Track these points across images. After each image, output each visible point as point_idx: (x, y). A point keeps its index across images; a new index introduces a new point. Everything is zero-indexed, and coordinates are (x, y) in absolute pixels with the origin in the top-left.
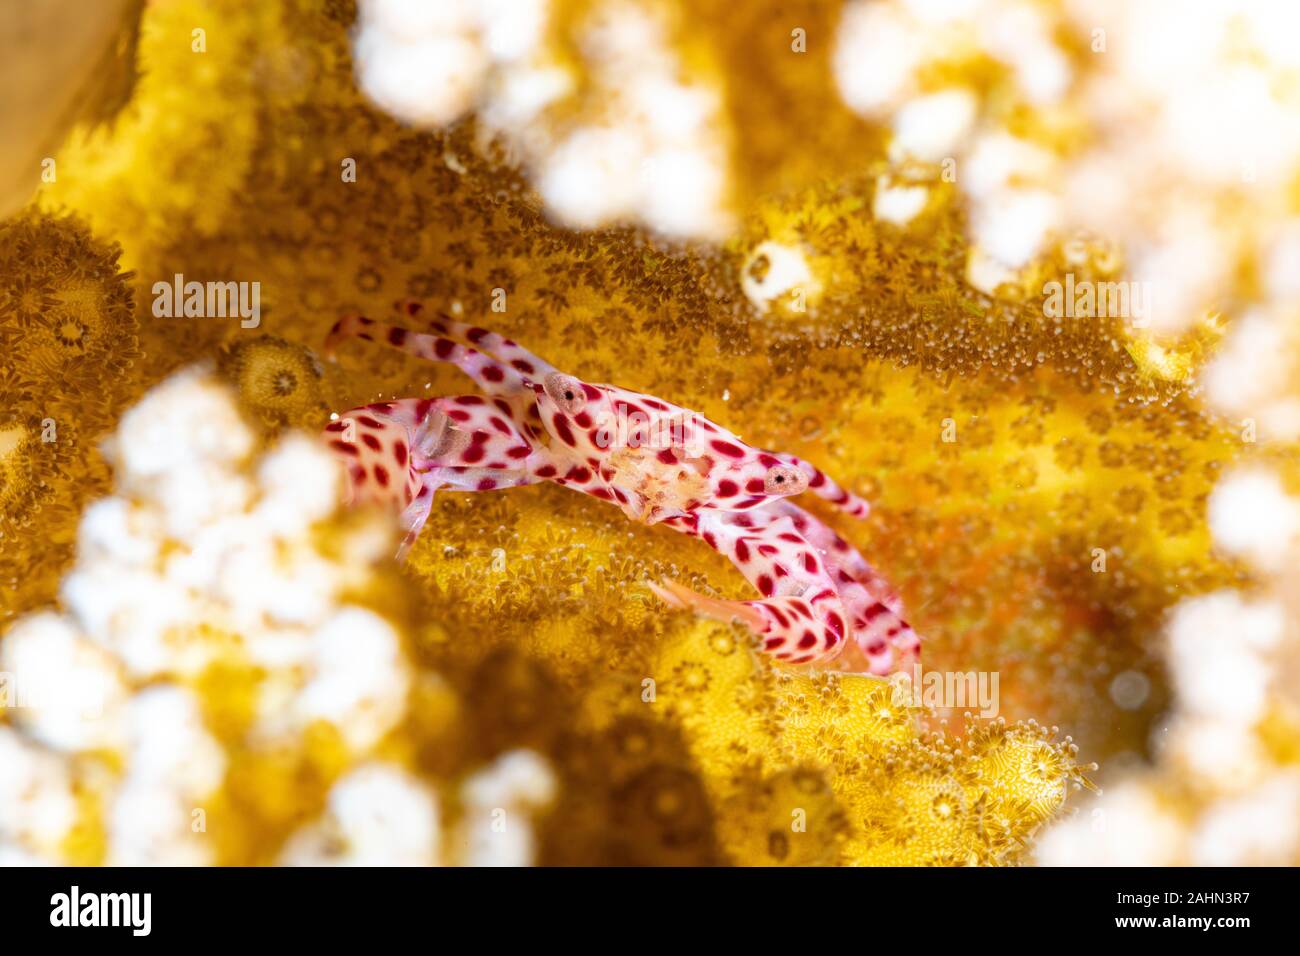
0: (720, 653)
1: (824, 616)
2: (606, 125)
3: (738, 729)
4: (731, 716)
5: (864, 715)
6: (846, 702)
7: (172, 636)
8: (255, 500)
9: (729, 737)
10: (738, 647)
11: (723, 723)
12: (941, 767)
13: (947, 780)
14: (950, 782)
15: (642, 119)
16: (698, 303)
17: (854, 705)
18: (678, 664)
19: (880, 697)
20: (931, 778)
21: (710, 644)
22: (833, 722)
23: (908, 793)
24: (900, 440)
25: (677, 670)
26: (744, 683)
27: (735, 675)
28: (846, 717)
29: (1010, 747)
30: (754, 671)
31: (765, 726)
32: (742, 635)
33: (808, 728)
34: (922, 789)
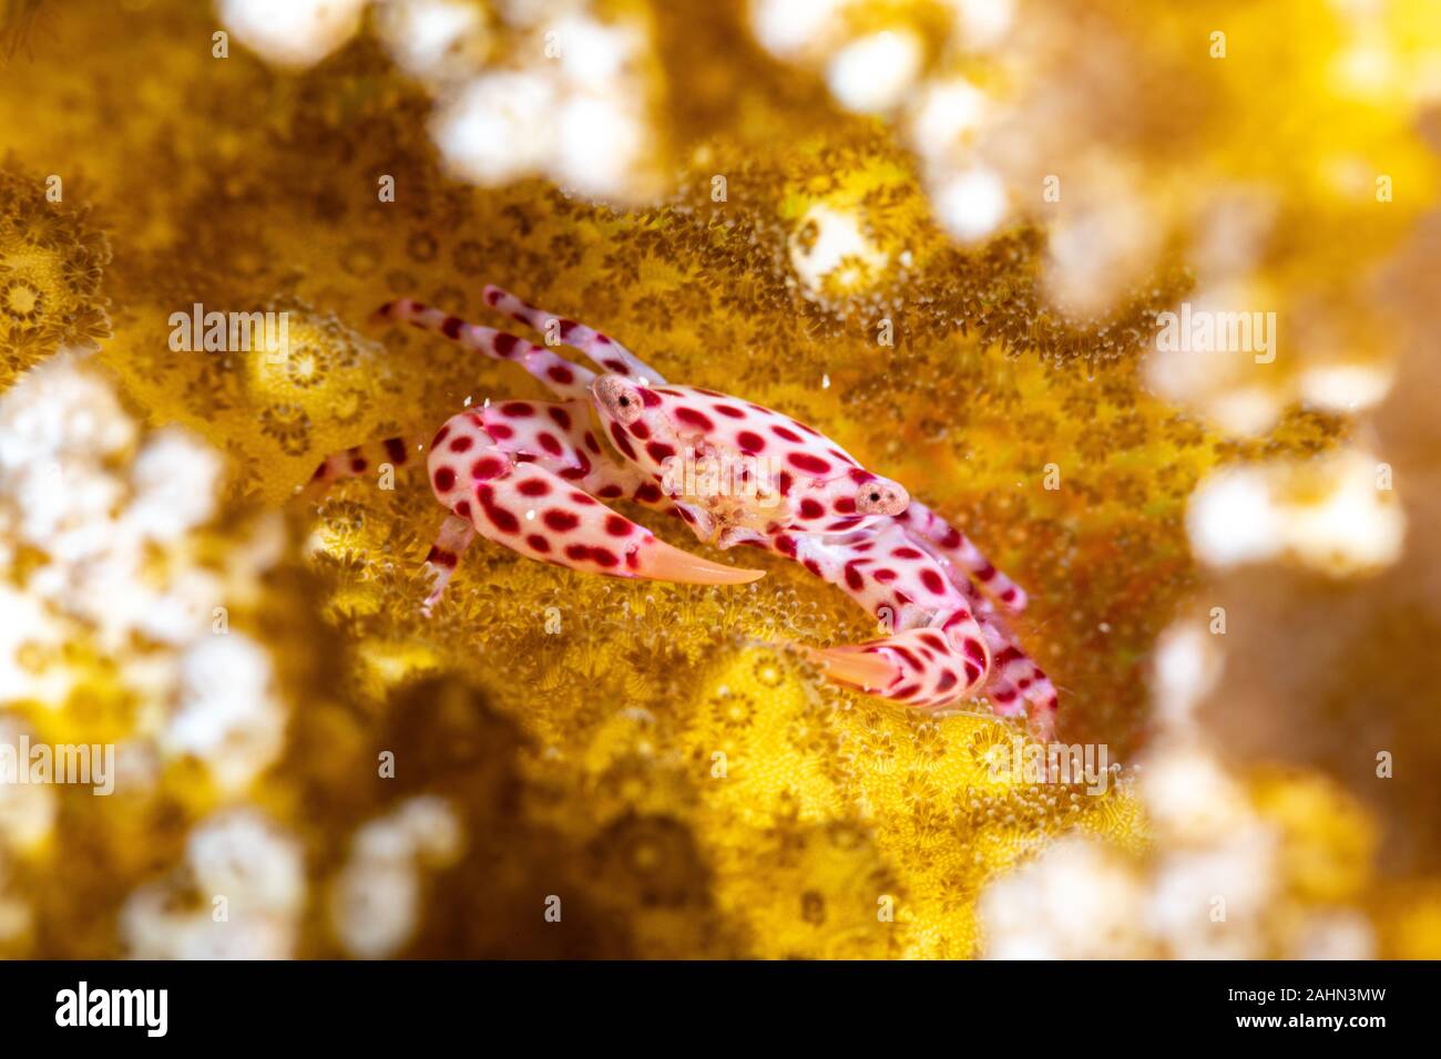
0: (766, 684)
1: (961, 646)
3: (790, 774)
4: (781, 758)
5: (965, 760)
6: (944, 743)
8: (125, 502)
9: (778, 784)
10: (788, 678)
11: (772, 767)
12: (1032, 820)
13: (1037, 835)
14: (1041, 836)
17: (953, 749)
18: (717, 696)
19: (986, 738)
20: (1017, 832)
21: (756, 673)
22: (926, 768)
23: (990, 851)
24: (1040, 440)
25: (716, 703)
26: (796, 719)
27: (783, 711)
28: (942, 762)
29: (1124, 798)
30: (807, 707)
31: (824, 769)
32: (794, 664)
33: (894, 774)
34: (1006, 845)
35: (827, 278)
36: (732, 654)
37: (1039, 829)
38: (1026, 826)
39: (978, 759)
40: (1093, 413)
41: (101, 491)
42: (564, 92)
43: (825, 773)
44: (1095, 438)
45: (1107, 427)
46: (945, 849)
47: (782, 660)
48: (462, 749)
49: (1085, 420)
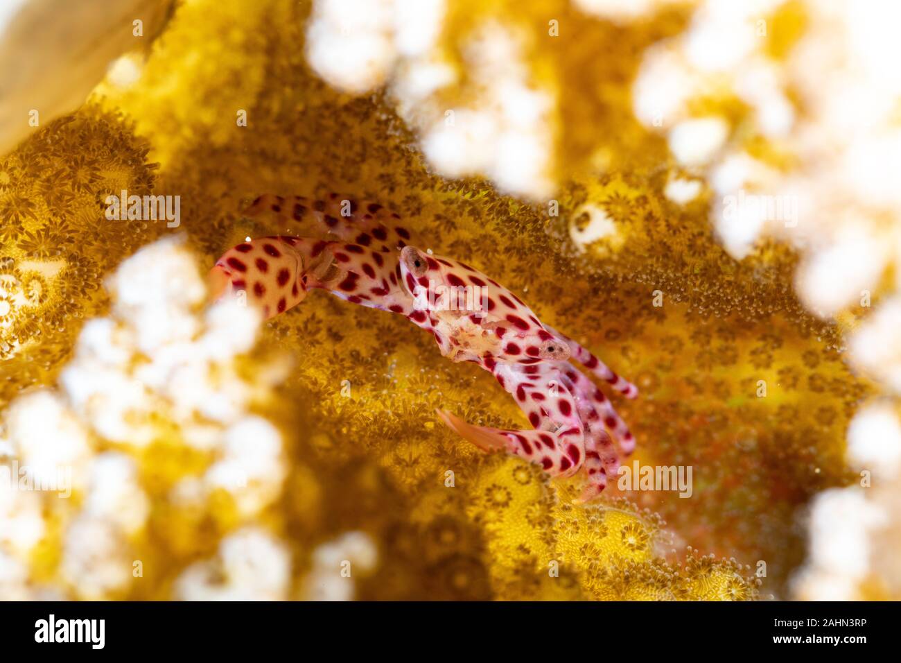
0: (519, 482)
2: (474, 108)
3: (525, 536)
4: (522, 526)
5: (617, 539)
6: (606, 529)
7: (130, 417)
8: (200, 334)
9: (519, 540)
10: (533, 479)
11: (516, 530)
12: (663, 582)
13: (665, 591)
14: (667, 593)
15: (499, 108)
16: (542, 239)
17: (611, 531)
18: (490, 486)
19: (630, 528)
20: (654, 589)
21: (514, 475)
22: (595, 541)
24: (672, 352)
25: (489, 490)
26: (533, 505)
27: (527, 499)
28: (605, 539)
29: (714, 575)
30: (542, 498)
31: (543, 536)
32: (537, 472)
33: (577, 541)
34: (648, 595)
35: (588, 247)
36: (501, 461)
37: (667, 588)
38: (659, 585)
39: (624, 540)
40: (708, 342)
41: (188, 325)
43: (544, 539)
44: (707, 356)
45: (714, 351)
46: (606, 591)
47: (530, 469)
49: (702, 346)
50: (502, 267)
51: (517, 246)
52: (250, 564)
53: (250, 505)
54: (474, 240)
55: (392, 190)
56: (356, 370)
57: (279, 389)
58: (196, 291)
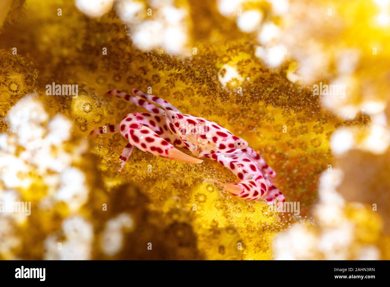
0: (209, 191)
1: (260, 185)
3: (215, 216)
4: (213, 211)
5: (260, 214)
6: (255, 209)
7: (20, 175)
9: (212, 218)
10: (215, 190)
11: (210, 213)
17: (257, 211)
18: (197, 194)
19: (266, 208)
21: (207, 188)
22: (250, 215)
23: (267, 237)
25: (196, 196)
26: (217, 201)
27: (214, 199)
28: (254, 214)
30: (220, 198)
31: (224, 215)
32: (217, 186)
33: (241, 217)
34: (272, 235)
35: (228, 84)
36: (200, 183)
37: (280, 232)
38: (277, 231)
39: (263, 214)
40: (294, 124)
41: (40, 131)
42: (166, 25)
43: (224, 216)
44: (294, 131)
45: (297, 128)
46: (255, 237)
47: (214, 185)
48: (133, 203)
49: (292, 126)
50: (199, 102)
51: (202, 91)
52: (76, 231)
53: (75, 206)
54: (183, 90)
55: (145, 74)
56: (138, 153)
57: (84, 155)
58: (44, 116)
